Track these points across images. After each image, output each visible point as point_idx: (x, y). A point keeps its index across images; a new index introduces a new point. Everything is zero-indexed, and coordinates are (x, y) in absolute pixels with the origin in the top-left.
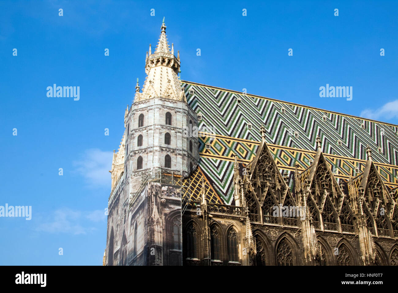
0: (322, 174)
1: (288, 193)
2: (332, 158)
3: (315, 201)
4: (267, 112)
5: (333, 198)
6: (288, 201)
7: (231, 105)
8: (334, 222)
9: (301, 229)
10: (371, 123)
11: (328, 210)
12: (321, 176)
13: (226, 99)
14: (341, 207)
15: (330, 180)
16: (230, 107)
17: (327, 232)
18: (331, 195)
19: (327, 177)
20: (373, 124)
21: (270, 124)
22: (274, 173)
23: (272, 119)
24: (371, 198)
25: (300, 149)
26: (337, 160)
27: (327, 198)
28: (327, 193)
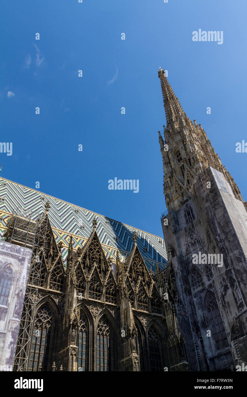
0: (94, 249)
1: (59, 259)
2: (108, 248)
3: (83, 270)
4: (64, 210)
5: (100, 270)
6: (58, 267)
7: (35, 200)
8: (99, 292)
9: (65, 295)
10: (142, 232)
11: (94, 280)
12: (92, 250)
13: (33, 196)
14: (107, 279)
15: (100, 255)
16: (34, 201)
17: (90, 301)
18: (99, 267)
19: (98, 252)
20: (143, 233)
21: (63, 217)
22: (50, 241)
23: (66, 214)
24: (134, 275)
25: (83, 237)
26: (112, 250)
27: (95, 270)
28: (95, 265)
